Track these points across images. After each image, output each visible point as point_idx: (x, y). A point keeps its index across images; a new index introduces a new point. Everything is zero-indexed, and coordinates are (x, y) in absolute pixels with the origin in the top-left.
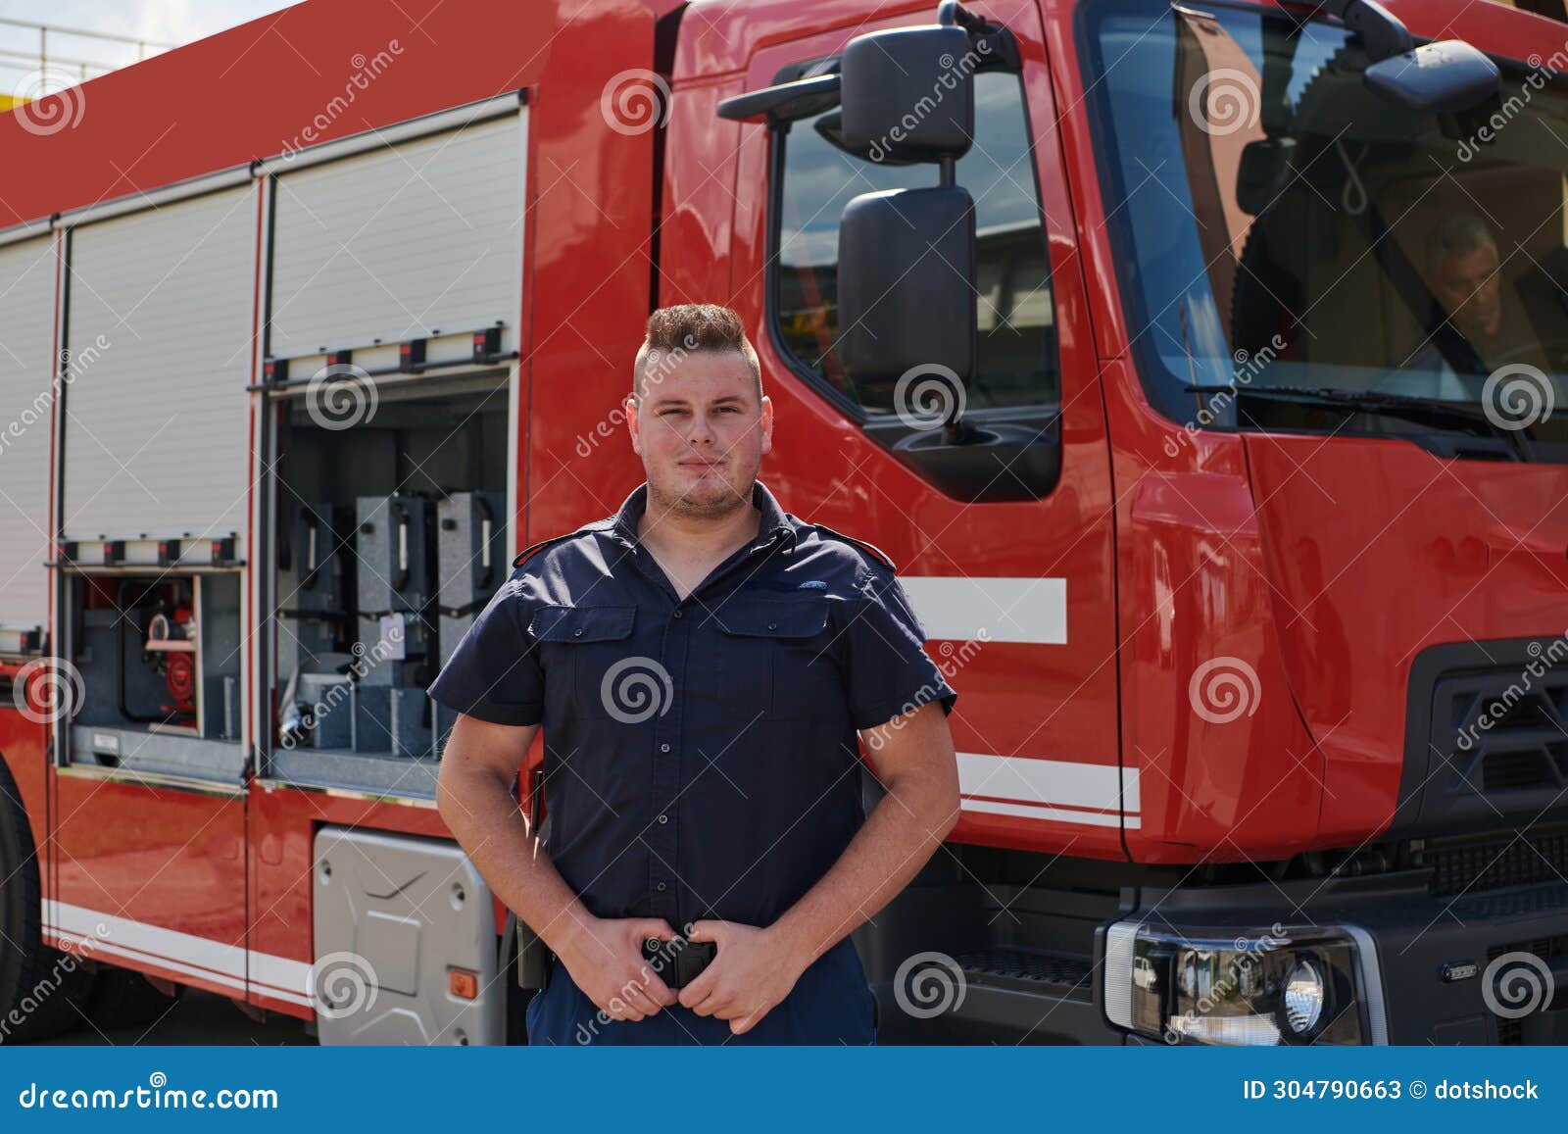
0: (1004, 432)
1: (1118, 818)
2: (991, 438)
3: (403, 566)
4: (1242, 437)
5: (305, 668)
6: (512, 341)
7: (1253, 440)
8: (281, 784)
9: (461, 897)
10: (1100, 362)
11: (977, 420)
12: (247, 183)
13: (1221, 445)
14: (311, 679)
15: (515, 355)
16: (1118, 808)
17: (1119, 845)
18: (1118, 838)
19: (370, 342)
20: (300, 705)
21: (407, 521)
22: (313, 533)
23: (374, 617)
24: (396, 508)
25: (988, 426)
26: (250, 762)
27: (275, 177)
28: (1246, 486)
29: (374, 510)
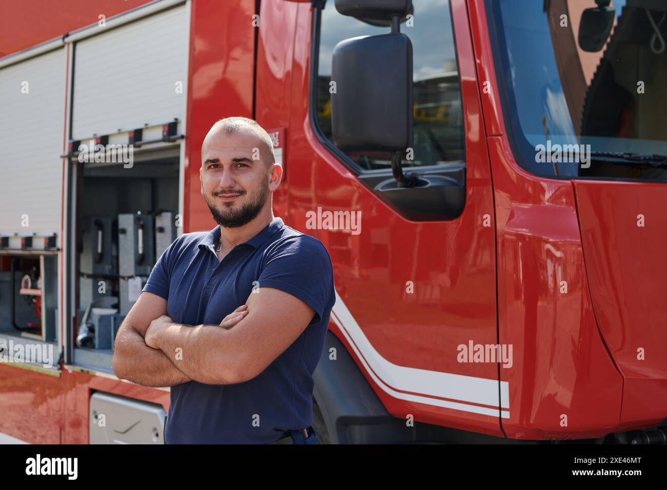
0: (432, 180)
1: (498, 411)
2: (426, 183)
3: (141, 251)
4: (573, 184)
5: (94, 306)
6: (182, 130)
7: (579, 184)
8: (77, 369)
9: (157, 435)
10: (488, 138)
11: (418, 172)
12: (62, 47)
13: (559, 188)
14: (97, 312)
15: (182, 137)
16: (498, 406)
17: (499, 427)
18: (498, 422)
19: (115, 131)
20: (89, 325)
21: (143, 227)
22: (100, 233)
23: (126, 279)
24: (137, 220)
25: (425, 176)
26: (62, 355)
27: (75, 43)
28: (575, 212)
29: (126, 221)
